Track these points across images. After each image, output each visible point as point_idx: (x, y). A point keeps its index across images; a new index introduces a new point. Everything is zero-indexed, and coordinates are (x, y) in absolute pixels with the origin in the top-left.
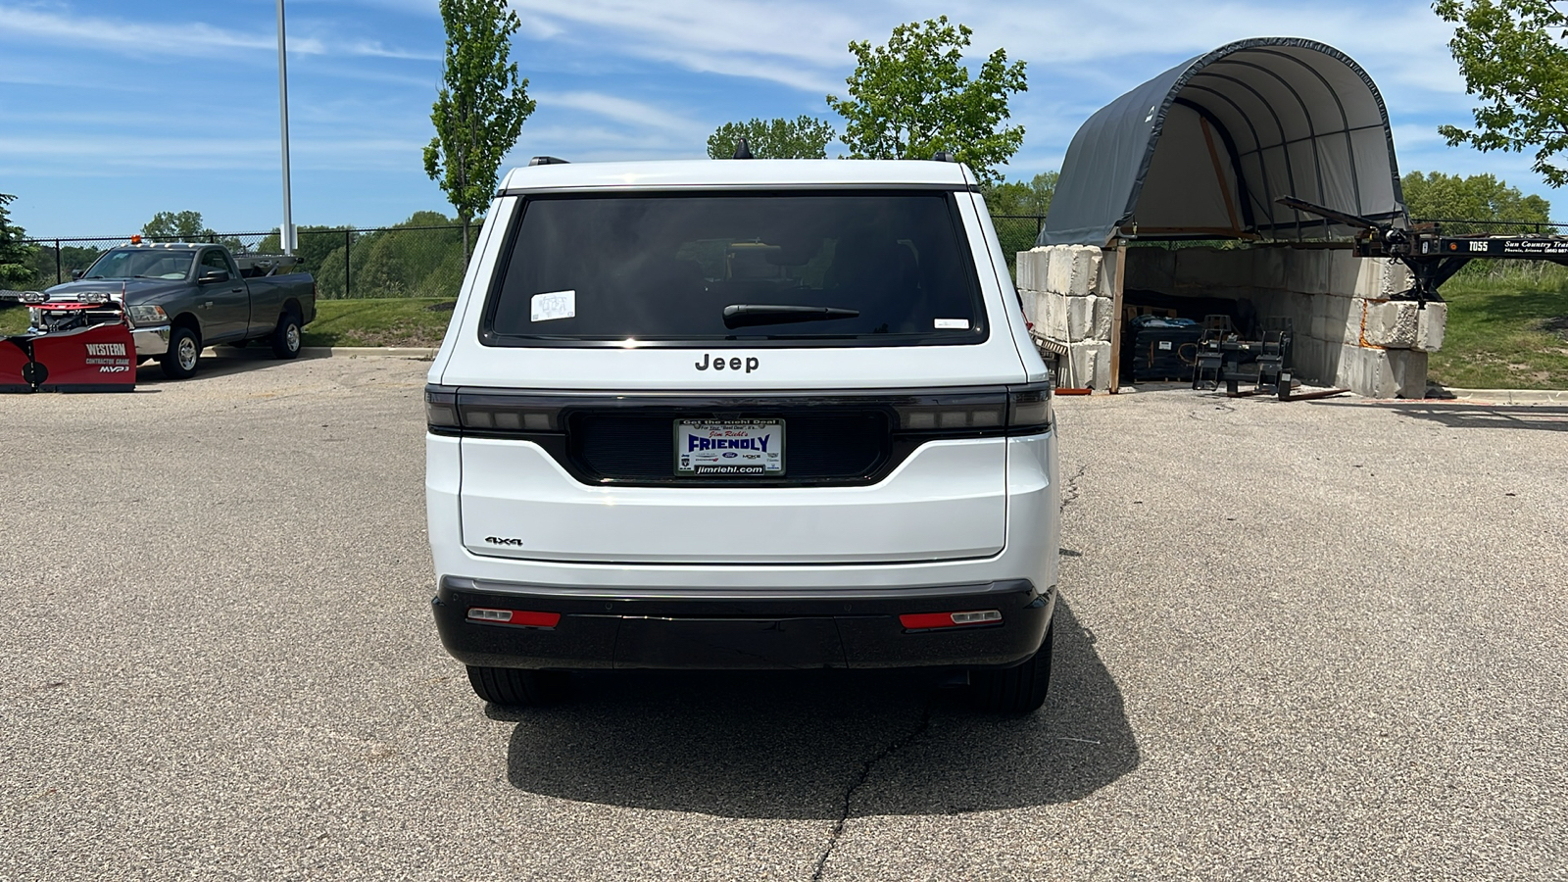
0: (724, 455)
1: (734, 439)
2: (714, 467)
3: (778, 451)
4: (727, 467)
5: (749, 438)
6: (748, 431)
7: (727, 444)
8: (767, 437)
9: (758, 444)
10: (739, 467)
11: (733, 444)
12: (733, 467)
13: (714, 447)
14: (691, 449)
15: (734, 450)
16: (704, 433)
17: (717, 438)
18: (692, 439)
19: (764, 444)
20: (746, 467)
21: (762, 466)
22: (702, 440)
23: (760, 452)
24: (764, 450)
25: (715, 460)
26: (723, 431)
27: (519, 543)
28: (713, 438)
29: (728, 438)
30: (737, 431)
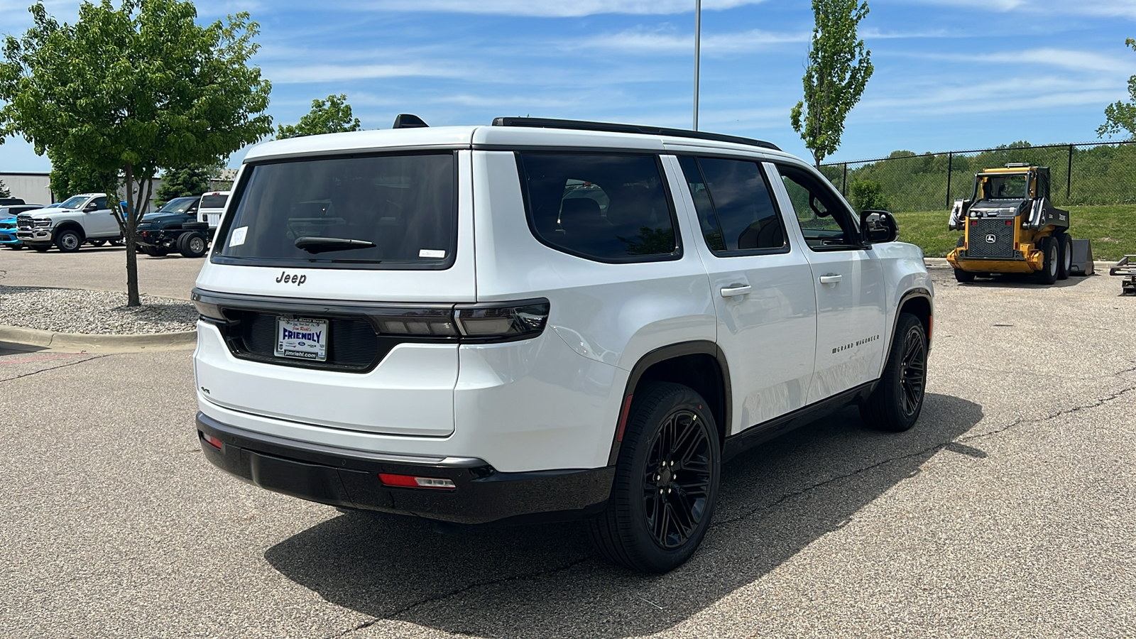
0: (299, 343)
1: (304, 332)
2: (293, 351)
3: (324, 344)
4: (298, 352)
5: (311, 333)
6: (312, 328)
7: (301, 336)
8: (320, 332)
9: (316, 338)
10: (305, 353)
11: (304, 336)
12: (302, 352)
13: (294, 338)
14: (284, 338)
15: (304, 340)
16: (290, 328)
17: (296, 331)
18: (285, 330)
19: (318, 337)
20: (308, 353)
21: (317, 354)
22: (290, 332)
23: (316, 343)
24: (318, 342)
25: (294, 347)
26: (299, 327)
27: (208, 391)
28: (294, 331)
29: (301, 332)
30: (305, 327)
